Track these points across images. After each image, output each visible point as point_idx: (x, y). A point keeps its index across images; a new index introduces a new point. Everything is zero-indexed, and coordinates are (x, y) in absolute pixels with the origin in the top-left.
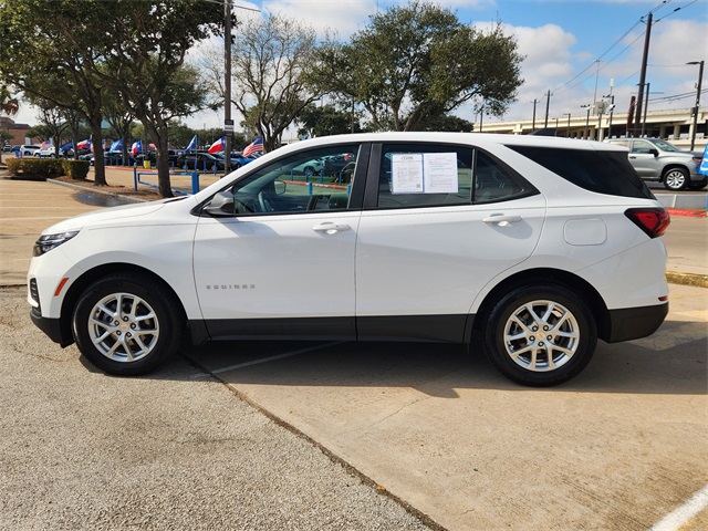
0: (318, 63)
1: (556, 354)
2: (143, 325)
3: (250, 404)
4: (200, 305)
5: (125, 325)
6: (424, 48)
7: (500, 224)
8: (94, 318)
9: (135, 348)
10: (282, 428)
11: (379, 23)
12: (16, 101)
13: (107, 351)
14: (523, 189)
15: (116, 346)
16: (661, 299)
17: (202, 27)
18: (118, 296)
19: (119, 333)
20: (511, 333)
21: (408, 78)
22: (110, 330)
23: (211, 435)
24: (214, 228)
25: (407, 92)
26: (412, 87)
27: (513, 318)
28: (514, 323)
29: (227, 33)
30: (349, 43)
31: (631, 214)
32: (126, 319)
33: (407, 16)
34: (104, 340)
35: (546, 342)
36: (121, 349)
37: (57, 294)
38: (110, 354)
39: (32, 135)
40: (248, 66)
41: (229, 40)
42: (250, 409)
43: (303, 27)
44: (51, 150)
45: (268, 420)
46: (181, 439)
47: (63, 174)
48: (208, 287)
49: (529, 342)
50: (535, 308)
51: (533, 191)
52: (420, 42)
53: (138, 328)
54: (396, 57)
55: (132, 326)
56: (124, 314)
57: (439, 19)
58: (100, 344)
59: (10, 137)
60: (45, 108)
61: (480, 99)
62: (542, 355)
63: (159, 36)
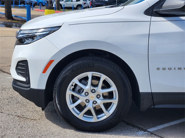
2: (105, 96)
5: (93, 95)
8: (70, 90)
13: (78, 114)
15: (85, 110)
18: (90, 74)
19: (88, 101)
32: (93, 91)
36: (89, 113)
37: (44, 71)
38: (80, 116)
48: (158, 69)
53: (101, 97)
55: (98, 96)
56: (92, 87)
58: (73, 109)
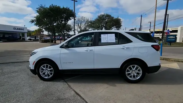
0: (90, 23)
1: (137, 76)
2: (50, 71)
3: (71, 88)
4: (62, 66)
5: (47, 71)
6: (106, 21)
7: (125, 49)
8: (41, 69)
9: (49, 75)
10: (77, 95)
11: (99, 17)
12: (43, 31)
13: (43, 76)
14: (129, 41)
15: (45, 75)
16: (160, 64)
17: (71, 18)
18: (45, 65)
20: (127, 72)
21: (104, 25)
22: (44, 72)
23: (61, 97)
24: (64, 51)
25: (104, 28)
26: (104, 27)
27: (128, 68)
28: (128, 70)
29: (74, 18)
30: (94, 20)
31: (152, 46)
32: (47, 70)
33: (103, 16)
34: (43, 74)
35: (135, 74)
36: (46, 75)
37: (33, 64)
39: (47, 36)
40: (79, 24)
41: (75, 20)
42: (71, 90)
43: (87, 18)
44: (49, 38)
45: (75, 93)
46: (54, 99)
47: (50, 42)
48: (63, 63)
49: (131, 74)
50: (132, 67)
51: (131, 42)
52: (105, 20)
54: (101, 22)
55: (48, 71)
56: (46, 68)
57: (108, 16)
59: (44, 37)
60: (48, 32)
61: (115, 28)
62: (134, 76)
63: (64, 19)
